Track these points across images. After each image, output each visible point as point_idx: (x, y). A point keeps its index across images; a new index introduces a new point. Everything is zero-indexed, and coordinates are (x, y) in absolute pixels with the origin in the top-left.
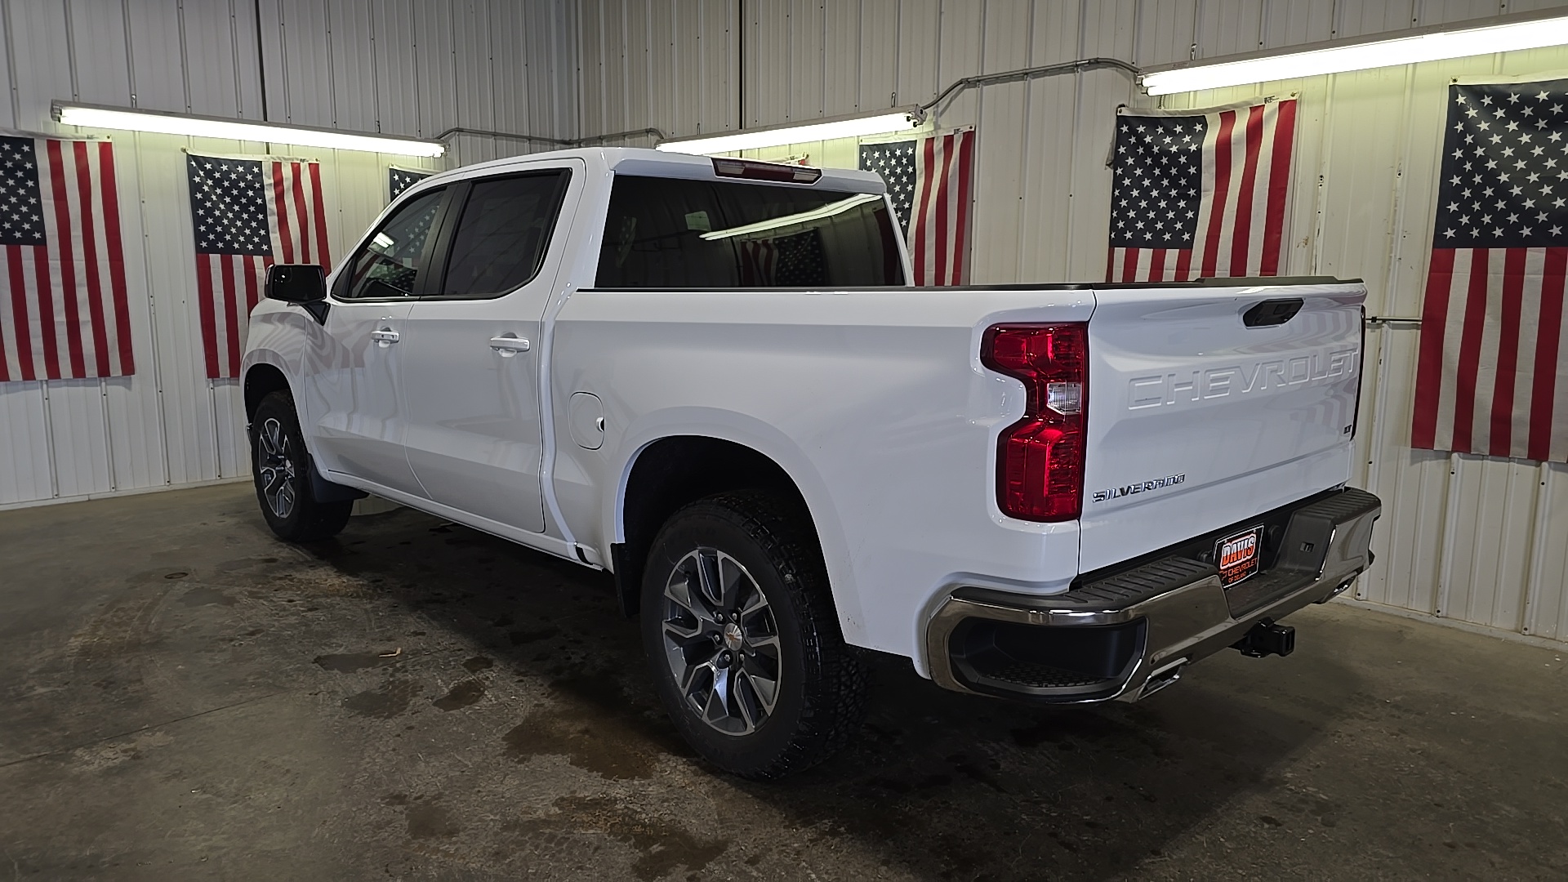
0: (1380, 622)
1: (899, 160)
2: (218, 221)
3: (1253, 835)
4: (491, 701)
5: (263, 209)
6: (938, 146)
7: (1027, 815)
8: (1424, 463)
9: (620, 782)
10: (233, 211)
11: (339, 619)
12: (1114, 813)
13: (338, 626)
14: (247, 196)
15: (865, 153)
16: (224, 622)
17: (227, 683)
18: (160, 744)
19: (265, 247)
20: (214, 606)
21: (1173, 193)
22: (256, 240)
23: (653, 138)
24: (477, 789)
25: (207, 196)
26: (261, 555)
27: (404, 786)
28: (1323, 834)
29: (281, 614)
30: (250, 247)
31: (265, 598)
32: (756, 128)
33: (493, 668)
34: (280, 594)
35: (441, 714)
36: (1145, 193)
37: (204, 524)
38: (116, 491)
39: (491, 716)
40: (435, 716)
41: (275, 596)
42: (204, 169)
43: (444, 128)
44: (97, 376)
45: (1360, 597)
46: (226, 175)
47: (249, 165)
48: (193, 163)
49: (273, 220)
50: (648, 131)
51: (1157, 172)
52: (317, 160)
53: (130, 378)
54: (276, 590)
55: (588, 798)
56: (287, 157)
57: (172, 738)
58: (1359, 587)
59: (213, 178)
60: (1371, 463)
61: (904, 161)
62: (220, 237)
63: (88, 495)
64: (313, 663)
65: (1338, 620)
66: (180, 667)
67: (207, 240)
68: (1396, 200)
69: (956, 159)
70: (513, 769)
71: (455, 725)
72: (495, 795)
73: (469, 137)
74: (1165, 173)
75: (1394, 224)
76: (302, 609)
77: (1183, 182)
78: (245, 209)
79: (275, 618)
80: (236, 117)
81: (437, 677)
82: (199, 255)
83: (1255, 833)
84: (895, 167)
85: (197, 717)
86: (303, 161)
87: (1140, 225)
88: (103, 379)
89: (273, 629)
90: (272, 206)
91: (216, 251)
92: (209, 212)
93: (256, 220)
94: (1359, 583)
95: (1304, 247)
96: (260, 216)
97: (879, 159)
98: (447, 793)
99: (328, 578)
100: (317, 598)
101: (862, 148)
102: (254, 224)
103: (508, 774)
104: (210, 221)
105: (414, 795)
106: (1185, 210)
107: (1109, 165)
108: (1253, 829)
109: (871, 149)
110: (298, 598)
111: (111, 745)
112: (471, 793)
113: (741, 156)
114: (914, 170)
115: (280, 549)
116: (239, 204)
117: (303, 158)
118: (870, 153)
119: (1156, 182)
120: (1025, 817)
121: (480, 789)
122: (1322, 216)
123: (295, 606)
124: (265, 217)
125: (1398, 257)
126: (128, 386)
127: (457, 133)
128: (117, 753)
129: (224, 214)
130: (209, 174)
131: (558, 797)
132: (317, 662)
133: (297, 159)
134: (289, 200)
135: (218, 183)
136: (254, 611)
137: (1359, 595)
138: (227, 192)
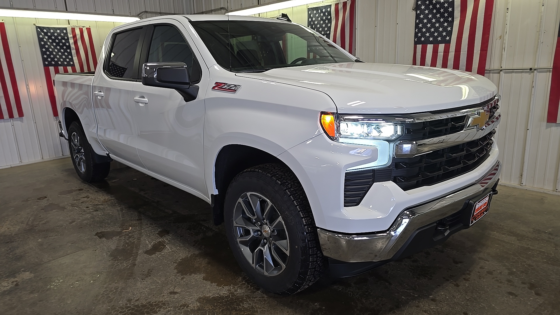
0: (532, 195)
1: (324, 13)
2: (51, 53)
3: (506, 302)
4: (169, 250)
5: (69, 47)
6: (341, 6)
7: (404, 297)
8: (552, 128)
9: (225, 288)
10: (57, 49)
11: (107, 215)
12: (443, 293)
13: (106, 218)
14: (62, 42)
15: (310, 12)
16: (59, 218)
17: (58, 247)
18: (28, 278)
19: (71, 63)
20: (56, 211)
21: (442, 20)
22: (68, 60)
23: (223, 11)
24: (162, 295)
25: (46, 43)
26: (77, 188)
27: (131, 295)
28: (537, 300)
29: (83, 213)
30: (65, 63)
31: (77, 206)
32: (265, 4)
33: (169, 234)
34: (83, 205)
35: (148, 257)
36: (430, 21)
37: (55, 175)
38: (21, 163)
39: (169, 258)
40: (145, 258)
41: (81, 205)
42: (43, 32)
43: (140, 11)
44: (9, 118)
45: (523, 185)
46: (53, 34)
47: (62, 29)
48: (39, 30)
49: (74, 52)
50: (221, 8)
51: (435, 11)
52: (89, 26)
53: (23, 118)
54: (82, 203)
55: (211, 297)
56: (77, 25)
57: (33, 275)
58: (522, 181)
59: (47, 35)
60: (528, 130)
61: (326, 14)
62: (53, 59)
63: (11, 165)
64: (95, 235)
65: (515, 195)
66: (40, 240)
67: (48, 61)
68: (541, 17)
69: (348, 12)
70: (178, 283)
71: (153, 262)
72: (170, 297)
73: (150, 15)
74: (438, 11)
75: (540, 27)
76: (92, 211)
77: (446, 15)
78: (62, 47)
79: (80, 215)
80: (55, 10)
81: (146, 240)
82: (45, 67)
83: (507, 301)
84: (323, 16)
85: (44, 264)
86: (83, 27)
87: (428, 34)
88: (11, 119)
89: (79, 220)
90: (73, 46)
91: (52, 65)
92: (47, 50)
93: (67, 52)
94: (522, 179)
95: (499, 40)
96: (69, 50)
97: (316, 14)
98: (150, 297)
99: (102, 197)
100: (98, 206)
101: (309, 10)
102: (66, 54)
103: (176, 286)
104: (48, 53)
105: (136, 299)
106: (447, 27)
107: (413, 10)
108: (506, 299)
109: (313, 10)
110: (91, 206)
111: (6, 280)
112: (160, 297)
113: (259, 16)
114: (331, 17)
115: (85, 184)
116: (59, 46)
117: (83, 26)
118: (312, 11)
119: (434, 16)
120: (404, 298)
121: (164, 294)
122: (508, 26)
123: (89, 209)
124: (71, 50)
125: (542, 42)
126: (22, 121)
127: (145, 13)
128: (9, 283)
129: (53, 50)
130: (46, 34)
131: (198, 297)
132: (97, 235)
133: (81, 27)
134: (80, 43)
135: (50, 37)
136: (72, 213)
137: (522, 184)
138: (54, 41)
